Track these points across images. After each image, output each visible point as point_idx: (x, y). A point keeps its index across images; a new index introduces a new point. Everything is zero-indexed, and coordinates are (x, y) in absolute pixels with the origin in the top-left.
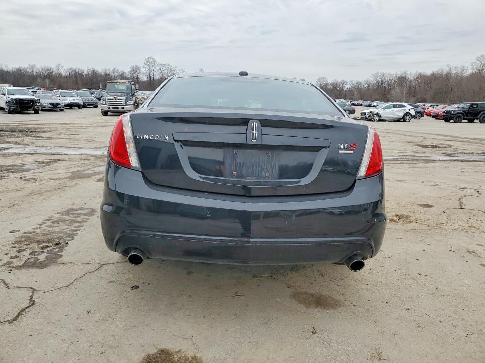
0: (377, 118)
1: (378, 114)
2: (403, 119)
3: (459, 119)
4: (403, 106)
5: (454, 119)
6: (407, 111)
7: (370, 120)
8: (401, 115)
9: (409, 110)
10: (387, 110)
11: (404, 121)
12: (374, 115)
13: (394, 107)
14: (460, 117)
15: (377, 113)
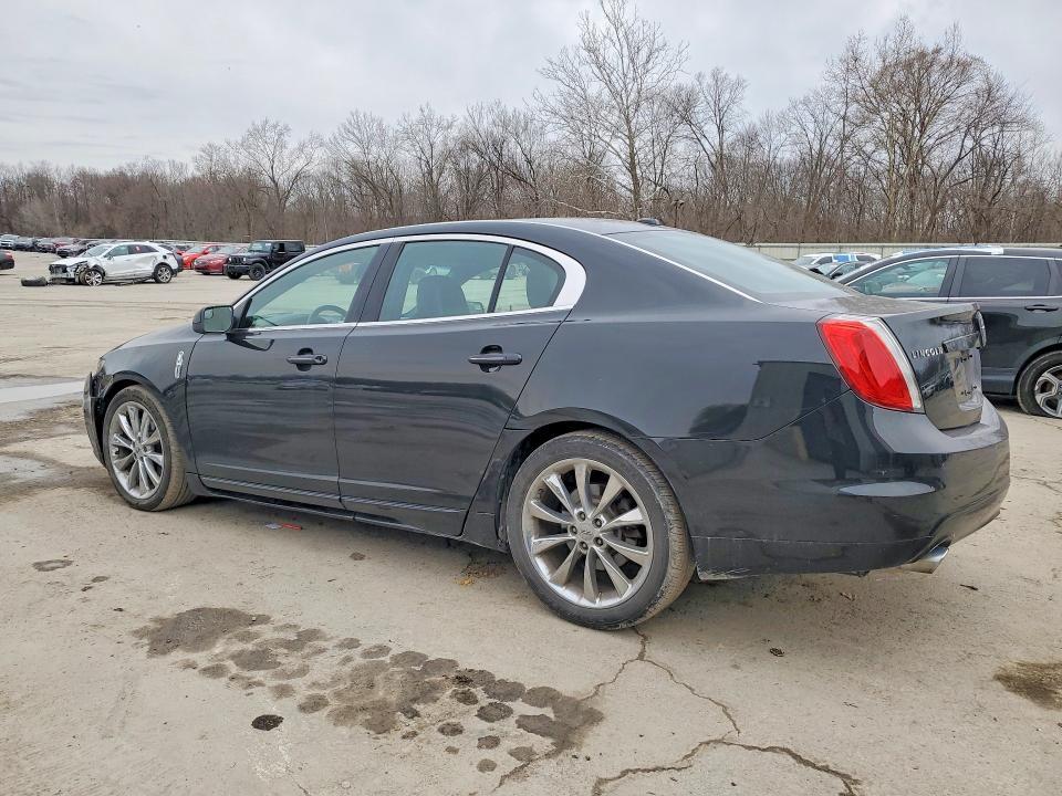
0: (95, 277)
1: (97, 269)
2: (155, 278)
3: (258, 273)
4: (150, 250)
5: (251, 273)
6: (161, 260)
7: (80, 284)
8: (149, 269)
9: (165, 257)
10: (118, 259)
11: (158, 282)
12: (88, 270)
13: (131, 250)
14: (259, 269)
15: (95, 266)
